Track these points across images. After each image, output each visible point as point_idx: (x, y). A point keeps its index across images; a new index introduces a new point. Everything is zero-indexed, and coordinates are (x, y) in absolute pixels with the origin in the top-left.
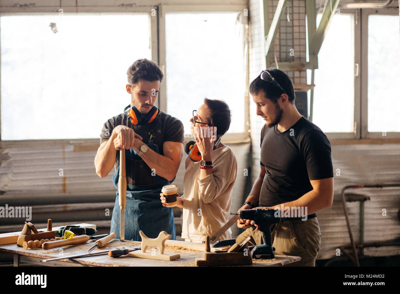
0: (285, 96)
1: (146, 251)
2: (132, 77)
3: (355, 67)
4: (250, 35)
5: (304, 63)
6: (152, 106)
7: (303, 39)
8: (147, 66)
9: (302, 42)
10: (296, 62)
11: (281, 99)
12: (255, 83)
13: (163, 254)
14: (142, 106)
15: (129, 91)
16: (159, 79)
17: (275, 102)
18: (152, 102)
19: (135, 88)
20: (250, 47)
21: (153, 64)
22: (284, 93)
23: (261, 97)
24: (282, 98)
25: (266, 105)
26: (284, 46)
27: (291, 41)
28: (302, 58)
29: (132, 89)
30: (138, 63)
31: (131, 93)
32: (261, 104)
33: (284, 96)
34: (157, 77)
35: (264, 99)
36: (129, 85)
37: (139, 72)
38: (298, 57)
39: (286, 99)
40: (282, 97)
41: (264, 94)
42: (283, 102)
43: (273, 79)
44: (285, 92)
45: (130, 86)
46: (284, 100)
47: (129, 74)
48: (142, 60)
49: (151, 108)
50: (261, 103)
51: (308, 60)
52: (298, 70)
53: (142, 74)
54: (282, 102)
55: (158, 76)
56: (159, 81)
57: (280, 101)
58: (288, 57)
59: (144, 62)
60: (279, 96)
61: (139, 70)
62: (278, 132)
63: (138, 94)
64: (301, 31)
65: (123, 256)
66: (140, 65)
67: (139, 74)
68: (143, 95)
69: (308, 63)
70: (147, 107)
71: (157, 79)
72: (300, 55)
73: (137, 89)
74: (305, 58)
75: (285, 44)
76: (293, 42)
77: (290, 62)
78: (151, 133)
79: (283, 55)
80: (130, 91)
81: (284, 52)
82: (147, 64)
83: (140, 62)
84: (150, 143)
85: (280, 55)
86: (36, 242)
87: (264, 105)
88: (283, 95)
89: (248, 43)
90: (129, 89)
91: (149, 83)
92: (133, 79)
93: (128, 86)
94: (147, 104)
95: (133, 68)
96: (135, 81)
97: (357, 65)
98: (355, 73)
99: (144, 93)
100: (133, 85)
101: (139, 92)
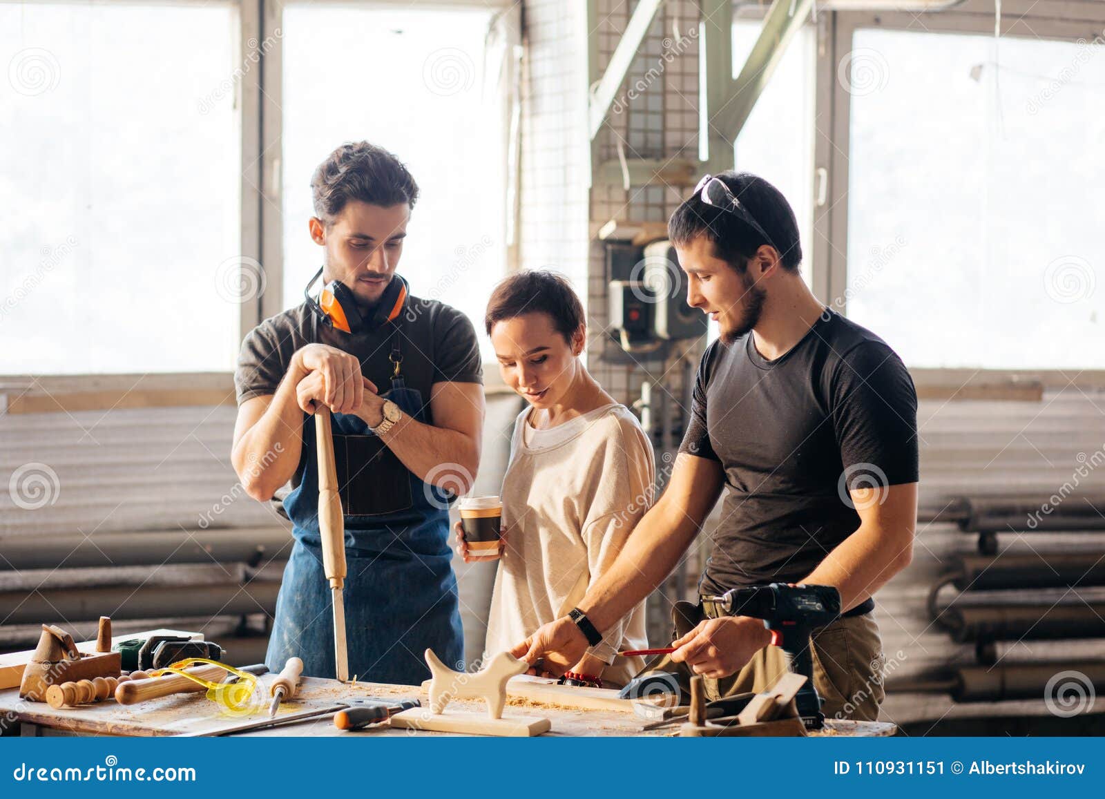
0: (767, 251)
1: (445, 711)
2: (329, 193)
3: (817, 178)
4: (526, 76)
5: (694, 163)
6: (387, 280)
7: (691, 93)
8: (370, 161)
9: (688, 100)
10: (671, 161)
11: (757, 260)
12: (683, 212)
13: (500, 718)
14: (359, 279)
15: (318, 239)
16: (408, 198)
17: (741, 268)
18: (387, 267)
19: (335, 227)
20: (527, 111)
21: (387, 155)
22: (768, 244)
23: (701, 254)
24: (760, 258)
25: (714, 280)
26: (638, 112)
27: (659, 99)
28: (688, 149)
29: (328, 229)
30: (344, 154)
31: (324, 244)
32: (700, 275)
33: (765, 252)
34: (403, 194)
35: (708, 259)
36: (317, 219)
37: (347, 179)
38: (677, 145)
39: (773, 261)
40: (761, 254)
41: (709, 245)
42: (763, 270)
43: (735, 202)
44: (770, 241)
45: (321, 222)
46: (765, 265)
47: (318, 186)
48: (355, 144)
49: (384, 285)
50: (701, 271)
51: (704, 155)
52: (674, 184)
53: (357, 184)
54: (760, 268)
55: (404, 190)
56: (407, 206)
57: (755, 266)
58: (650, 145)
59: (360, 151)
60: (752, 252)
61: (346, 173)
62: (762, 359)
63: (344, 246)
64: (688, 69)
65: (373, 725)
66: (352, 157)
67: (348, 186)
68: (360, 245)
69: (705, 164)
70: (372, 282)
71: (402, 199)
72: (682, 142)
73: (343, 229)
74: (697, 150)
75: (641, 107)
76: (664, 102)
77: (658, 160)
78: (395, 358)
79: (637, 139)
80: (321, 238)
81: (638, 131)
82: (372, 156)
83: (350, 151)
84: (397, 386)
85: (627, 138)
86: (84, 685)
87: (708, 277)
88: (763, 249)
89: (521, 99)
90: (318, 233)
91: (378, 211)
92: (329, 199)
93: (316, 222)
94: (372, 274)
95: (331, 169)
96: (336, 205)
97: (823, 173)
98: (816, 195)
99: (363, 241)
100: (330, 218)
101: (347, 238)
